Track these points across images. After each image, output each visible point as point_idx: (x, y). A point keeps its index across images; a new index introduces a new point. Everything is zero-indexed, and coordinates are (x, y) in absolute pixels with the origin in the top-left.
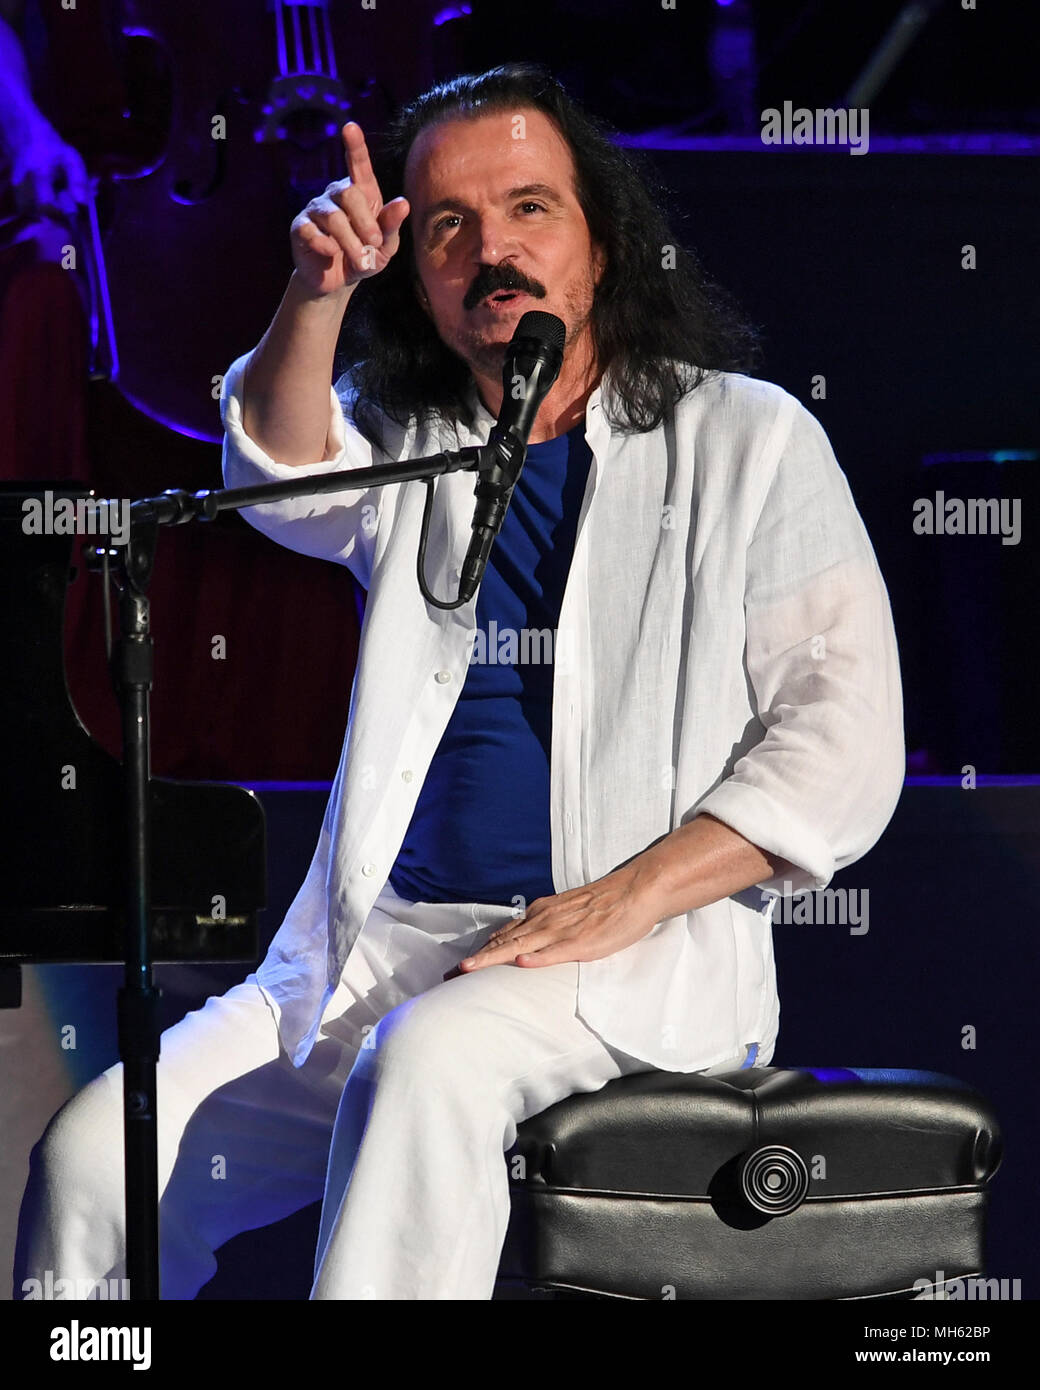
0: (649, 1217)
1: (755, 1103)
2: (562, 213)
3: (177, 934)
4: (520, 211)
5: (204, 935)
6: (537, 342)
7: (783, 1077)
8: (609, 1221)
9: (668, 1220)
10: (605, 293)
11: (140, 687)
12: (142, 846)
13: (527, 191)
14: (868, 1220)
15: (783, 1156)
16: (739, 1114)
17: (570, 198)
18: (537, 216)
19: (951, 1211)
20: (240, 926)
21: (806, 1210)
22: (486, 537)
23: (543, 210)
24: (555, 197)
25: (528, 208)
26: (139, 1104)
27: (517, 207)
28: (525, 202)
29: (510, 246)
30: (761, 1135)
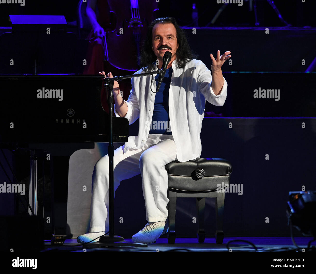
0: (182, 179)
1: (197, 163)
2: (174, 39)
3: (116, 138)
4: (168, 38)
5: (120, 139)
6: (168, 56)
7: (202, 159)
8: (177, 179)
9: (185, 179)
10: (178, 50)
11: (111, 104)
12: (112, 126)
13: (170, 35)
14: (213, 179)
15: (201, 170)
16: (195, 164)
17: (175, 37)
18: (170, 39)
19: (225, 178)
20: (125, 137)
21: (205, 178)
22: (160, 83)
23: (172, 38)
24: (174, 36)
25: (170, 38)
26: (111, 162)
27: (168, 37)
28: (169, 37)
29: (167, 43)
30: (198, 167)
